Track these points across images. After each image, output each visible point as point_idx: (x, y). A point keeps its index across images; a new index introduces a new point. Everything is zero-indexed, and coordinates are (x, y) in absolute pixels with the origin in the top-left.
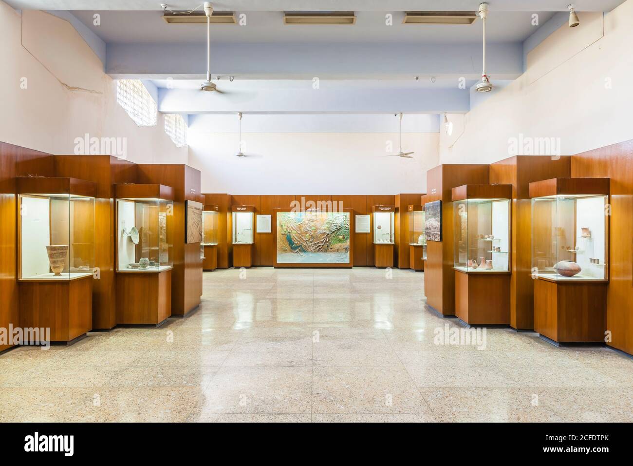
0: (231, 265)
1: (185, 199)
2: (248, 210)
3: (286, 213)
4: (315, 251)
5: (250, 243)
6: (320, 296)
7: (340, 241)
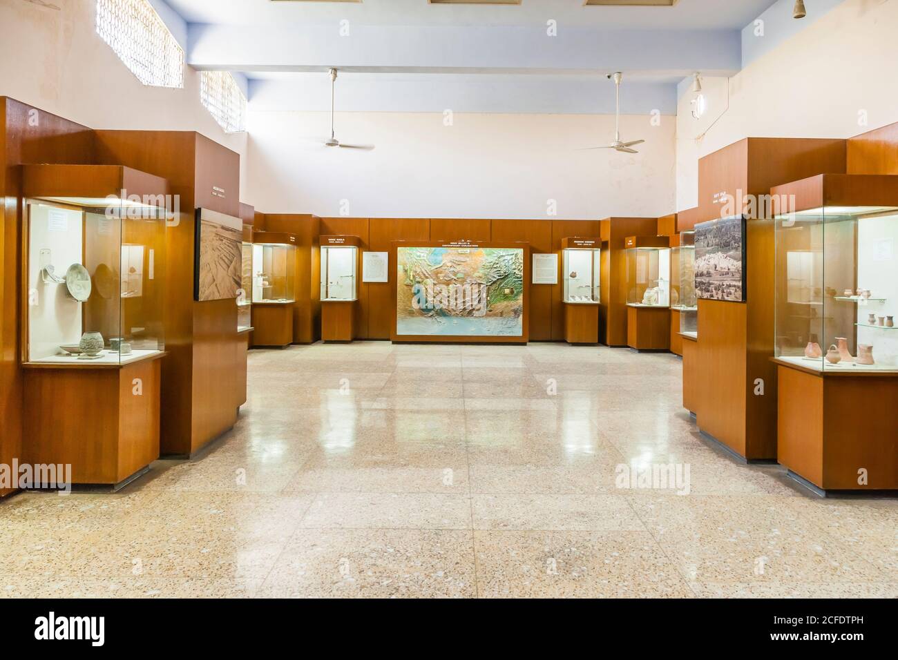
0: (316, 338)
1: (196, 207)
2: (348, 242)
3: (414, 248)
4: (462, 315)
5: (350, 300)
6: (477, 404)
7: (506, 297)
